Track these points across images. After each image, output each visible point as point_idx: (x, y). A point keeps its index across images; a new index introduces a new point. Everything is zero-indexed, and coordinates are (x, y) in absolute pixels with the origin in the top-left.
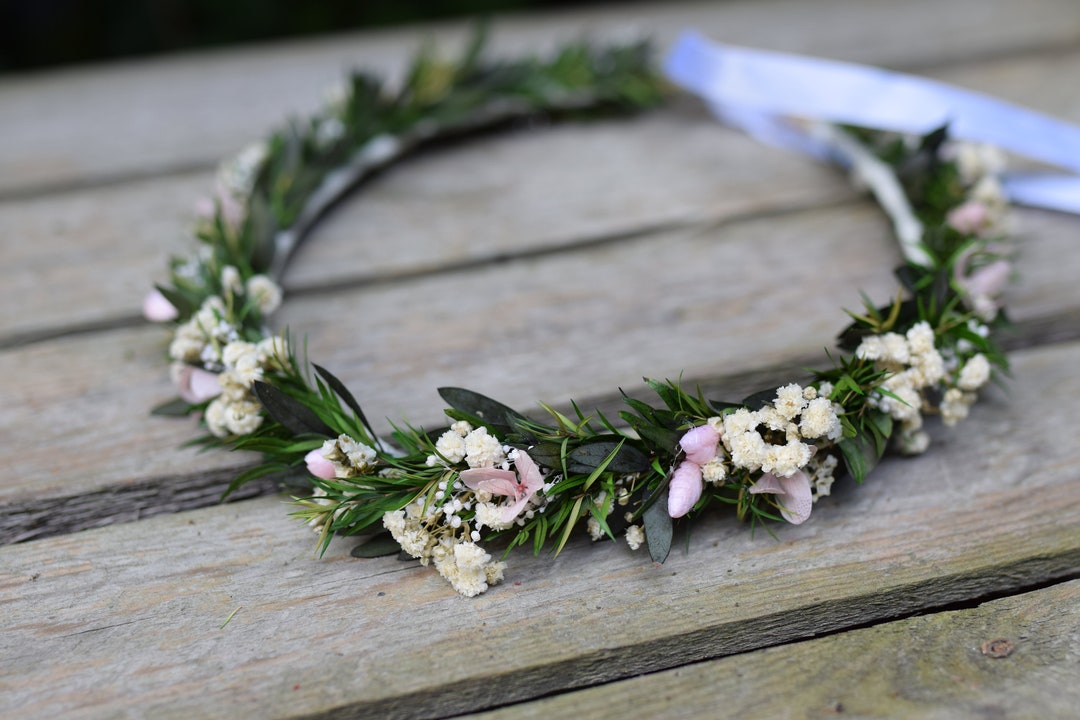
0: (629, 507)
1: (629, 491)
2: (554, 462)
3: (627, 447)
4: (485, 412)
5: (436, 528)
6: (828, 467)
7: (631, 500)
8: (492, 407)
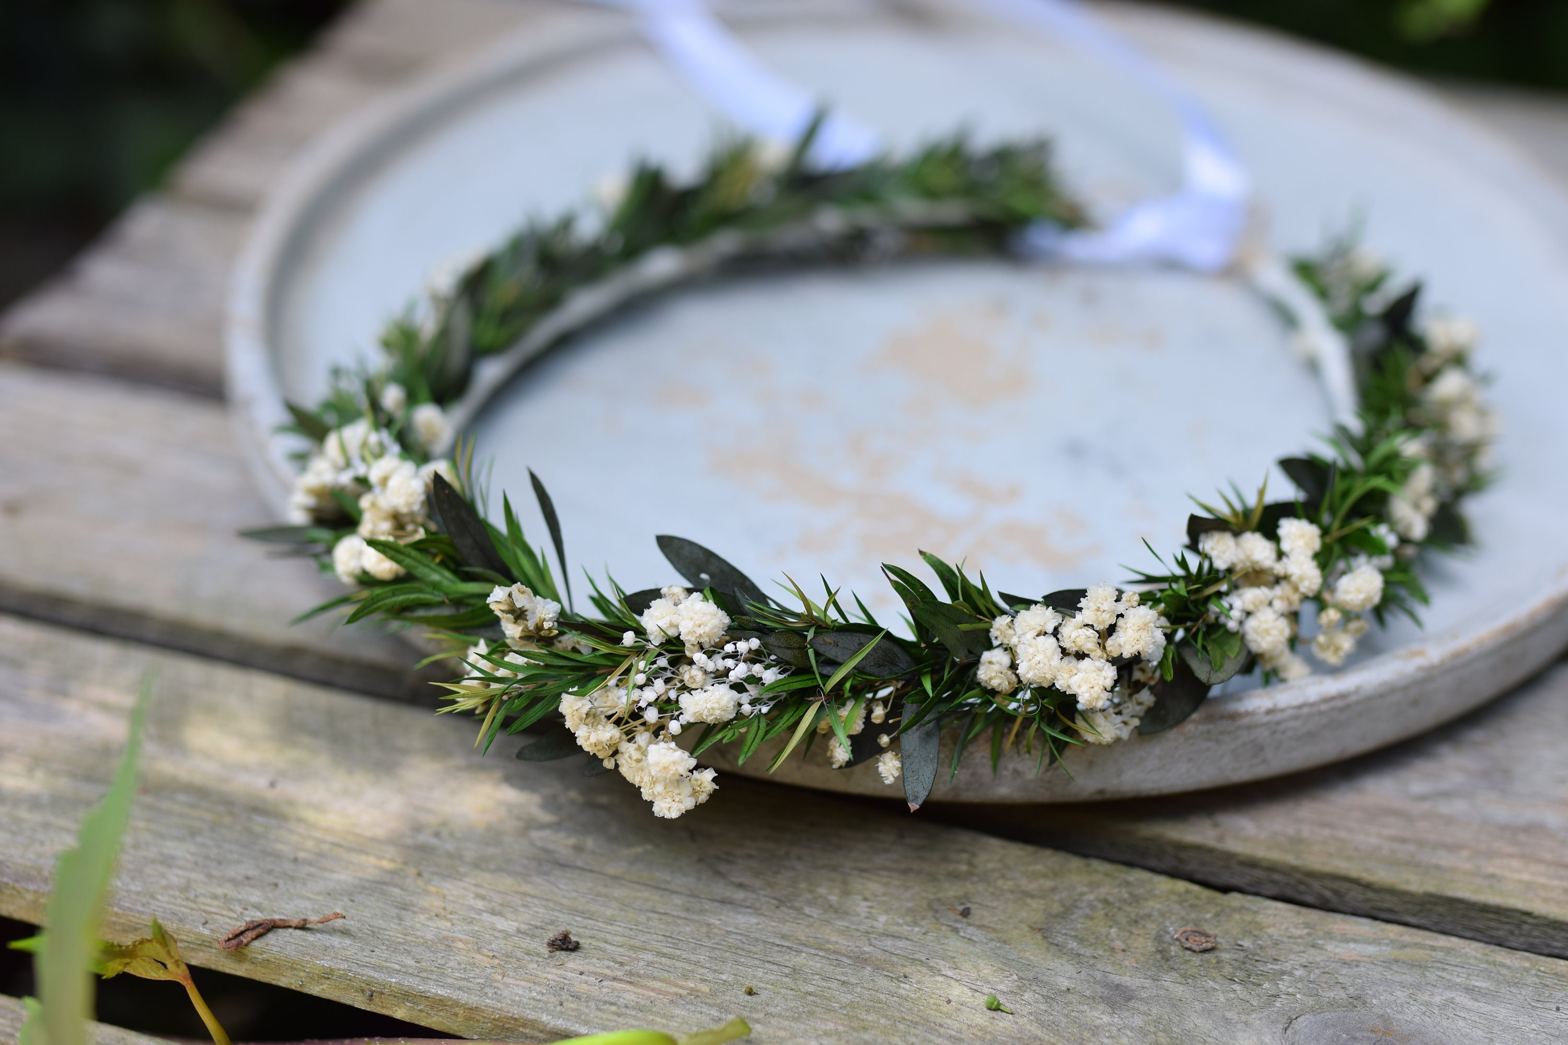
0: (884, 728)
1: (885, 706)
2: (795, 657)
3: (887, 644)
4: (712, 576)
5: (627, 722)
6: (1140, 704)
7: (888, 716)
8: (722, 571)
